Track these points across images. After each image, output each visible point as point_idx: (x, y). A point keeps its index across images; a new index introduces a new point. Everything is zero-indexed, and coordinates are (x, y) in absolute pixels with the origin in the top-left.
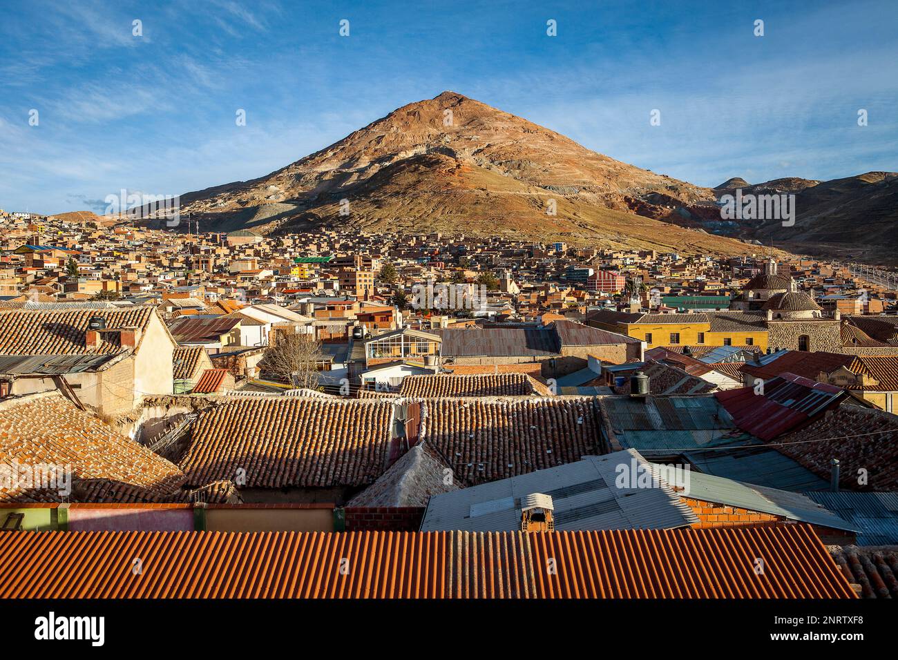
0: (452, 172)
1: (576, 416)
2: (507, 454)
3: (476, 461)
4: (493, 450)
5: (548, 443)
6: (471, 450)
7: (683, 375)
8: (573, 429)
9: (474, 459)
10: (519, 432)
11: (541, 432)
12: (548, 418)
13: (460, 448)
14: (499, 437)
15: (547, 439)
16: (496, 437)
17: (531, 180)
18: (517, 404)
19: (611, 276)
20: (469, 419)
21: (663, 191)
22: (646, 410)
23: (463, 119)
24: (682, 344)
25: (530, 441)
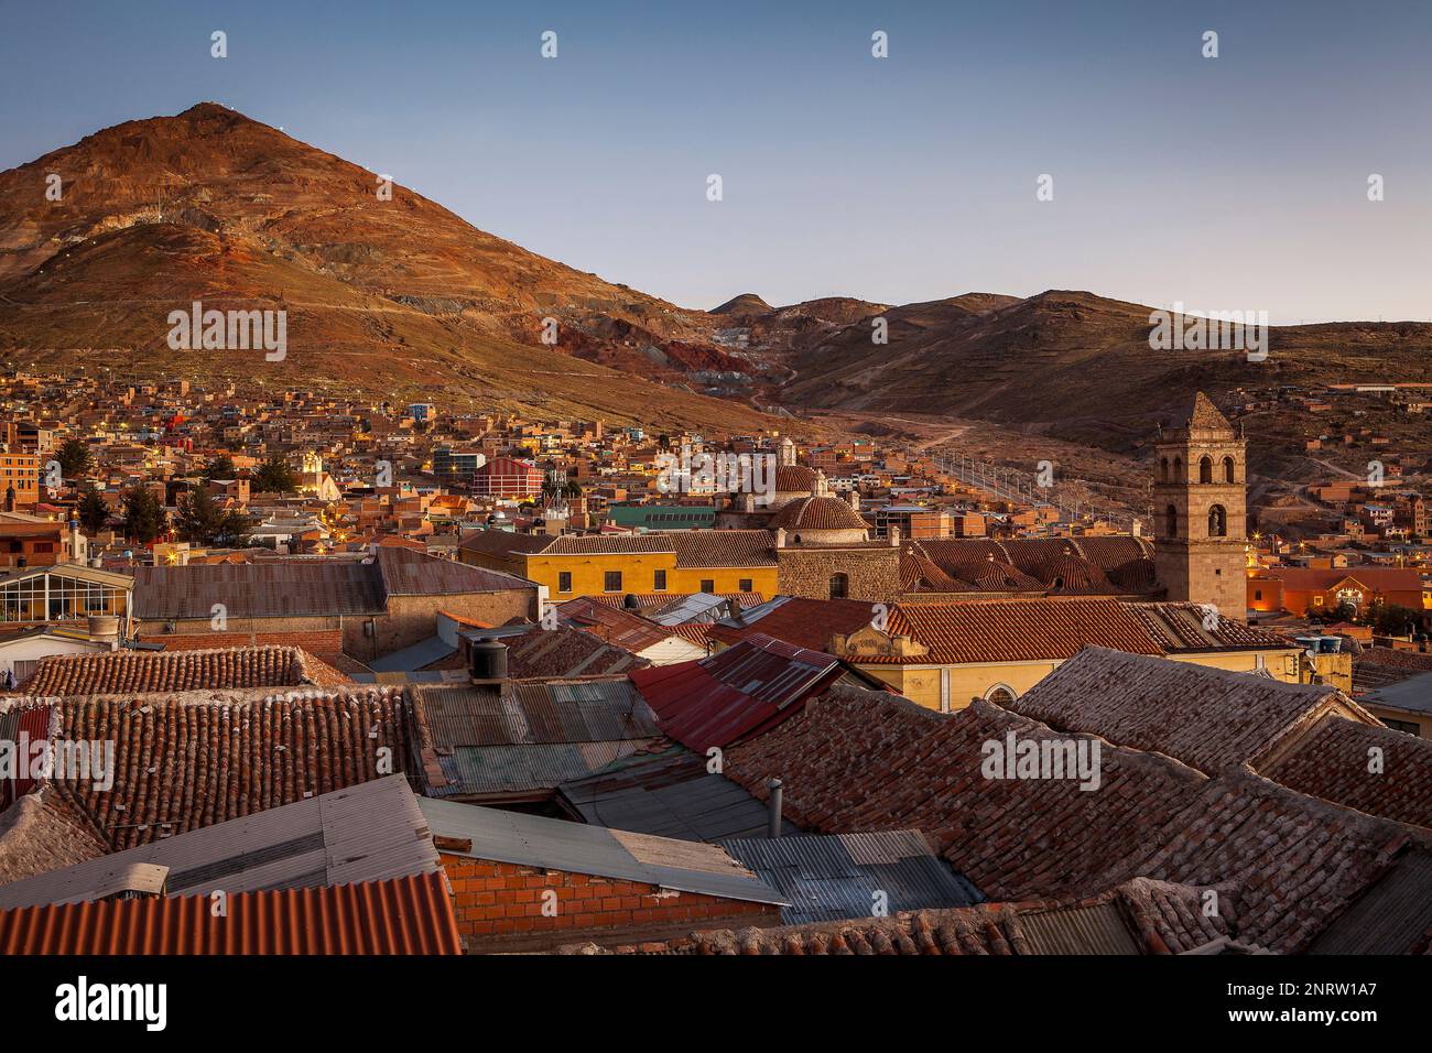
0: (213, 262)
1: (367, 723)
2: (223, 803)
3: (157, 820)
4: (195, 795)
5: (308, 778)
6: (149, 797)
7: (597, 645)
8: (358, 748)
9: (153, 816)
10: (252, 760)
11: (295, 757)
12: (312, 729)
13: (125, 795)
14: (209, 769)
15: (307, 770)
16: (204, 770)
17: (370, 283)
18: (253, 704)
19: (517, 469)
20: (149, 737)
21: (618, 314)
22: (501, 709)
23: (238, 159)
24: (625, 591)
25: (273, 774)
